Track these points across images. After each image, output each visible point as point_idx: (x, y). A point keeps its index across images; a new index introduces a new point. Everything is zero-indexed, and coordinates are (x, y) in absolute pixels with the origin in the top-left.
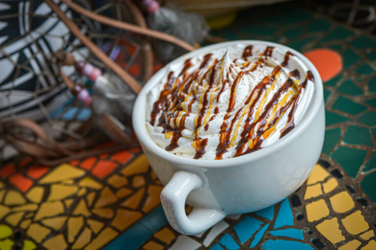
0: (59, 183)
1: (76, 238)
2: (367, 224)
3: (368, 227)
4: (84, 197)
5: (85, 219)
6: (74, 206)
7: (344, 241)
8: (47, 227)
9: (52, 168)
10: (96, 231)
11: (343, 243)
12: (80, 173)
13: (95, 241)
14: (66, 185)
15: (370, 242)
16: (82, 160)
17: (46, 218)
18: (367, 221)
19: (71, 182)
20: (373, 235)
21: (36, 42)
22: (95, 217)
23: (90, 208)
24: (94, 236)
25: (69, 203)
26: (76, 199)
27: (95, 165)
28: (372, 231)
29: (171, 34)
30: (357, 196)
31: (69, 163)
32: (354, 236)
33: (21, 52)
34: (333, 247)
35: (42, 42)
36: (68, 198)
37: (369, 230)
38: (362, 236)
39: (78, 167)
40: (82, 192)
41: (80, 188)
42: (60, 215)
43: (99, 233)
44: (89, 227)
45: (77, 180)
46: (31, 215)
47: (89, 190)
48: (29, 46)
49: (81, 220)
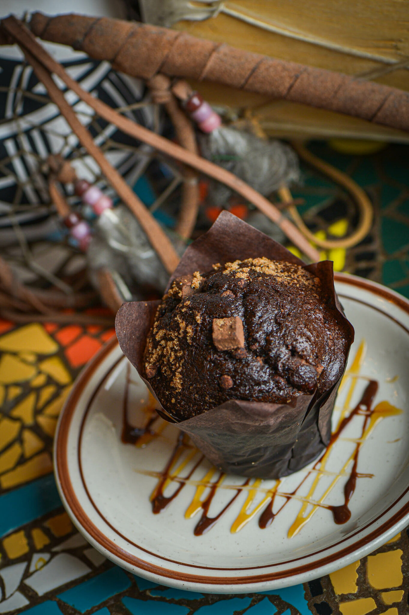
0: (15, 354)
2: (401, 576)
3: (400, 583)
4: (38, 390)
5: (23, 427)
6: (19, 400)
7: (353, 594)
9: (18, 326)
10: (28, 453)
11: (351, 597)
12: (51, 347)
13: (19, 470)
14: (24, 361)
15: (390, 610)
16: (63, 326)
18: (403, 572)
19: (31, 358)
20: (400, 599)
21: (28, 133)
23: (38, 412)
24: (22, 460)
25: (15, 392)
26: (26, 389)
27: (75, 341)
28: (403, 592)
29: (231, 170)
31: (43, 324)
32: (374, 590)
34: (334, 599)
35: (36, 135)
36: (16, 384)
37: (400, 588)
38: (384, 595)
39: (52, 336)
40: (40, 381)
41: (40, 373)
43: (31, 458)
44: (22, 443)
45: (41, 358)
47: (50, 380)
48: (14, 137)
49: (16, 426)
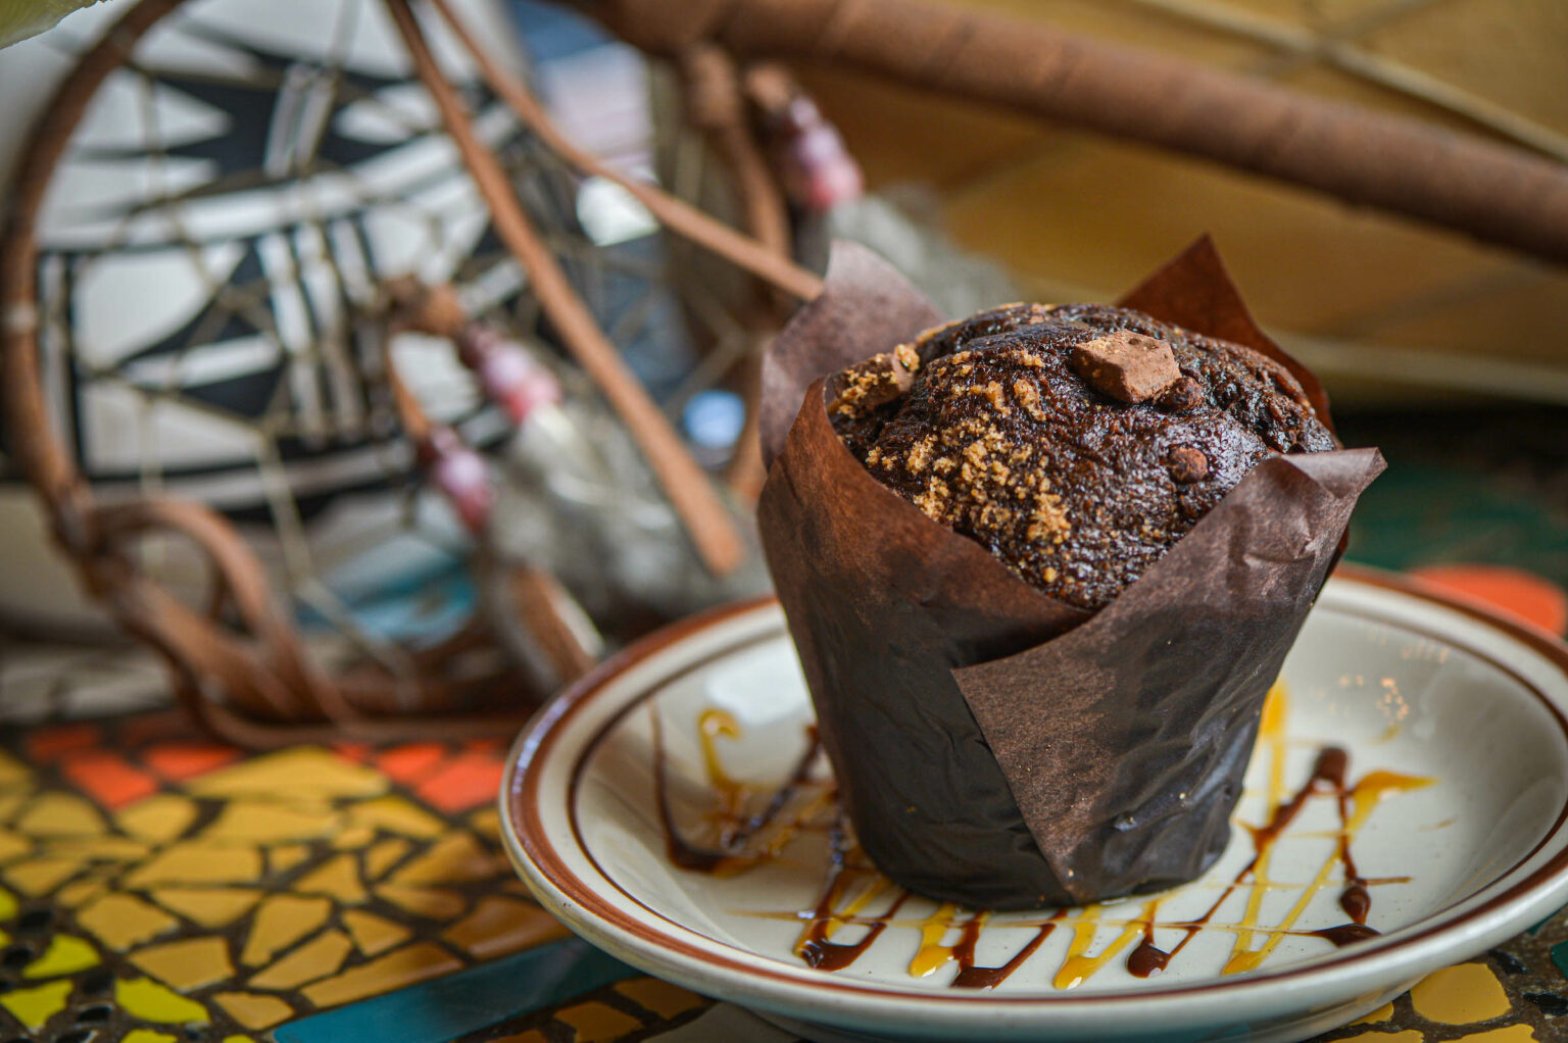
0: (262, 799)
1: (278, 956)
4: (359, 851)
5: (340, 908)
6: (305, 869)
8: (168, 911)
9: (253, 754)
10: (370, 947)
13: (353, 974)
16: (387, 746)
17: (173, 885)
21: (325, 225)
22: (378, 908)
23: (370, 882)
24: (355, 959)
25: (287, 856)
26: (321, 853)
30: (1527, 984)
33: (250, 243)
35: (345, 237)
36: (289, 844)
40: (355, 836)
41: (350, 824)
42: (237, 886)
43: (380, 955)
44: (345, 931)
45: (345, 802)
46: (113, 871)
47: (386, 834)
48: (289, 231)
49: (318, 908)
